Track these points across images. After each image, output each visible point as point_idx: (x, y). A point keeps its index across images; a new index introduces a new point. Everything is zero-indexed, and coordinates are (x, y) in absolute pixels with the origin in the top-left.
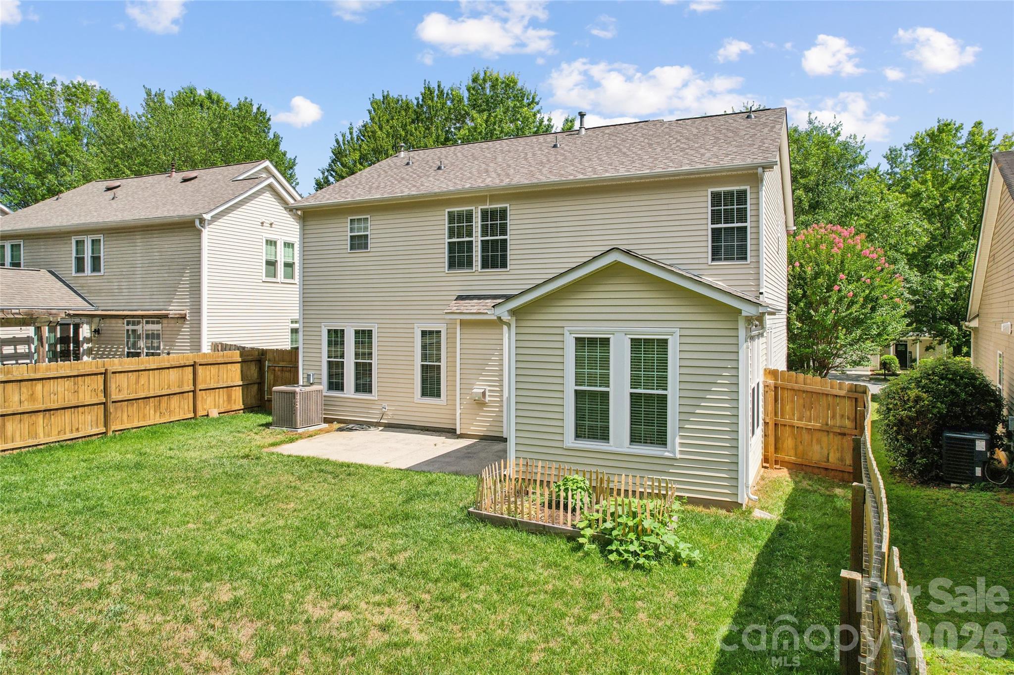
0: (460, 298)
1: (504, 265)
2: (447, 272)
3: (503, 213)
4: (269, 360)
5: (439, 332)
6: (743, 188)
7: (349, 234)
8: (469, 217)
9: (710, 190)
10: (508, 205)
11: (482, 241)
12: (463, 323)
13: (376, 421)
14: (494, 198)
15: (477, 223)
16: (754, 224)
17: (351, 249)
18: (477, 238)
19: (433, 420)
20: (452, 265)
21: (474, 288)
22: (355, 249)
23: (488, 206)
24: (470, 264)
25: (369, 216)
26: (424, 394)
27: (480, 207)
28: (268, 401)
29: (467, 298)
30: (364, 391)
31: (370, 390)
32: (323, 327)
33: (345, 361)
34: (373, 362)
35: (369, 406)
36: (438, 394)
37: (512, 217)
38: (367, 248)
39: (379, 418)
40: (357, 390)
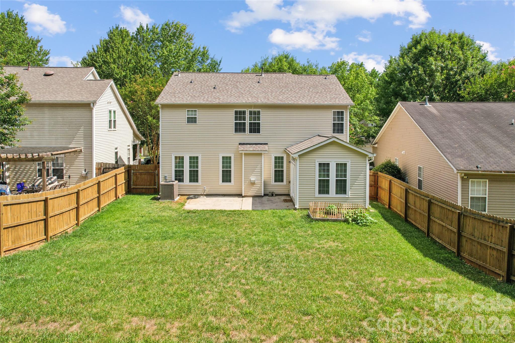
0: (240, 144)
1: (259, 132)
2: (234, 134)
3: (259, 112)
4: (133, 170)
5: (230, 158)
6: (343, 110)
7: (187, 116)
8: (244, 112)
9: (333, 111)
10: (261, 110)
11: (250, 123)
12: (245, 154)
13: (200, 193)
14: (256, 106)
15: (247, 116)
16: (346, 122)
17: (187, 123)
18: (247, 122)
19: (230, 191)
20: (236, 131)
21: (246, 140)
22: (189, 123)
23: (253, 110)
24: (244, 131)
25: (197, 110)
26: (223, 181)
27: (249, 110)
28: (133, 188)
29: (244, 144)
30: (194, 181)
31: (197, 181)
32: (172, 155)
33: (184, 169)
34: (199, 169)
35: (197, 188)
36: (230, 181)
37: (262, 114)
38: (196, 123)
39: (202, 192)
40: (190, 181)
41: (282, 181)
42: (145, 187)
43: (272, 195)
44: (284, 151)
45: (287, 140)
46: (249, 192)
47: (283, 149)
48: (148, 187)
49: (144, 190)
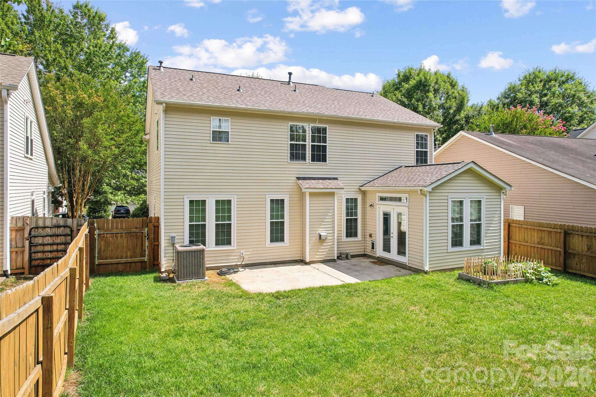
0: (298, 179)
1: (324, 160)
2: (289, 162)
3: (325, 130)
4: (99, 229)
5: (282, 200)
6: (427, 134)
7: (212, 130)
8: (304, 129)
9: (416, 133)
10: (327, 126)
11: (312, 145)
12: (311, 194)
13: (235, 264)
14: (321, 121)
15: (309, 134)
16: (430, 150)
17: (213, 140)
18: (309, 143)
19: (283, 256)
20: (292, 157)
21: (306, 173)
22: (216, 141)
23: (316, 125)
24: (304, 158)
25: (230, 119)
26: (272, 241)
27: (311, 125)
28: (99, 265)
29: (304, 179)
30: (223, 244)
31: (229, 243)
32: (185, 198)
33: (207, 223)
34: (232, 222)
35: (229, 254)
36: (282, 240)
37: (330, 133)
38: (228, 141)
39: (238, 262)
40: (217, 244)
41: (356, 235)
42: (124, 260)
43: (347, 258)
44: (358, 190)
45: (362, 174)
46: (317, 255)
47: (357, 187)
48: (129, 260)
49: (121, 267)
